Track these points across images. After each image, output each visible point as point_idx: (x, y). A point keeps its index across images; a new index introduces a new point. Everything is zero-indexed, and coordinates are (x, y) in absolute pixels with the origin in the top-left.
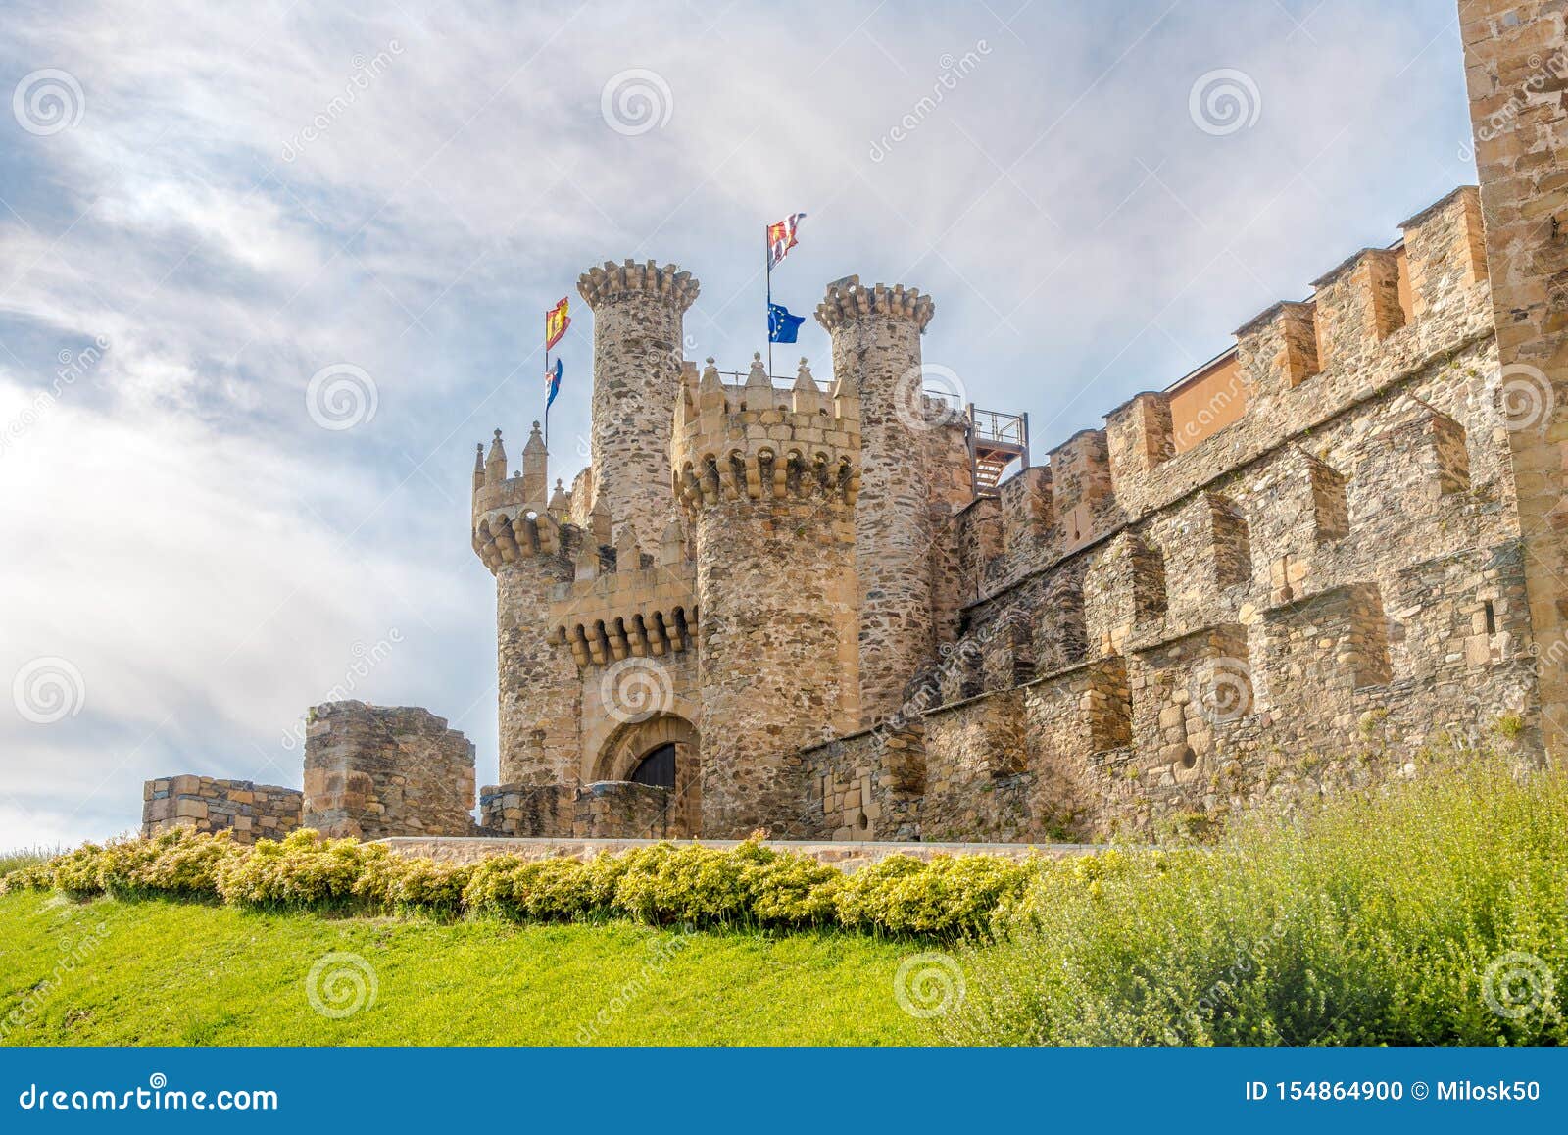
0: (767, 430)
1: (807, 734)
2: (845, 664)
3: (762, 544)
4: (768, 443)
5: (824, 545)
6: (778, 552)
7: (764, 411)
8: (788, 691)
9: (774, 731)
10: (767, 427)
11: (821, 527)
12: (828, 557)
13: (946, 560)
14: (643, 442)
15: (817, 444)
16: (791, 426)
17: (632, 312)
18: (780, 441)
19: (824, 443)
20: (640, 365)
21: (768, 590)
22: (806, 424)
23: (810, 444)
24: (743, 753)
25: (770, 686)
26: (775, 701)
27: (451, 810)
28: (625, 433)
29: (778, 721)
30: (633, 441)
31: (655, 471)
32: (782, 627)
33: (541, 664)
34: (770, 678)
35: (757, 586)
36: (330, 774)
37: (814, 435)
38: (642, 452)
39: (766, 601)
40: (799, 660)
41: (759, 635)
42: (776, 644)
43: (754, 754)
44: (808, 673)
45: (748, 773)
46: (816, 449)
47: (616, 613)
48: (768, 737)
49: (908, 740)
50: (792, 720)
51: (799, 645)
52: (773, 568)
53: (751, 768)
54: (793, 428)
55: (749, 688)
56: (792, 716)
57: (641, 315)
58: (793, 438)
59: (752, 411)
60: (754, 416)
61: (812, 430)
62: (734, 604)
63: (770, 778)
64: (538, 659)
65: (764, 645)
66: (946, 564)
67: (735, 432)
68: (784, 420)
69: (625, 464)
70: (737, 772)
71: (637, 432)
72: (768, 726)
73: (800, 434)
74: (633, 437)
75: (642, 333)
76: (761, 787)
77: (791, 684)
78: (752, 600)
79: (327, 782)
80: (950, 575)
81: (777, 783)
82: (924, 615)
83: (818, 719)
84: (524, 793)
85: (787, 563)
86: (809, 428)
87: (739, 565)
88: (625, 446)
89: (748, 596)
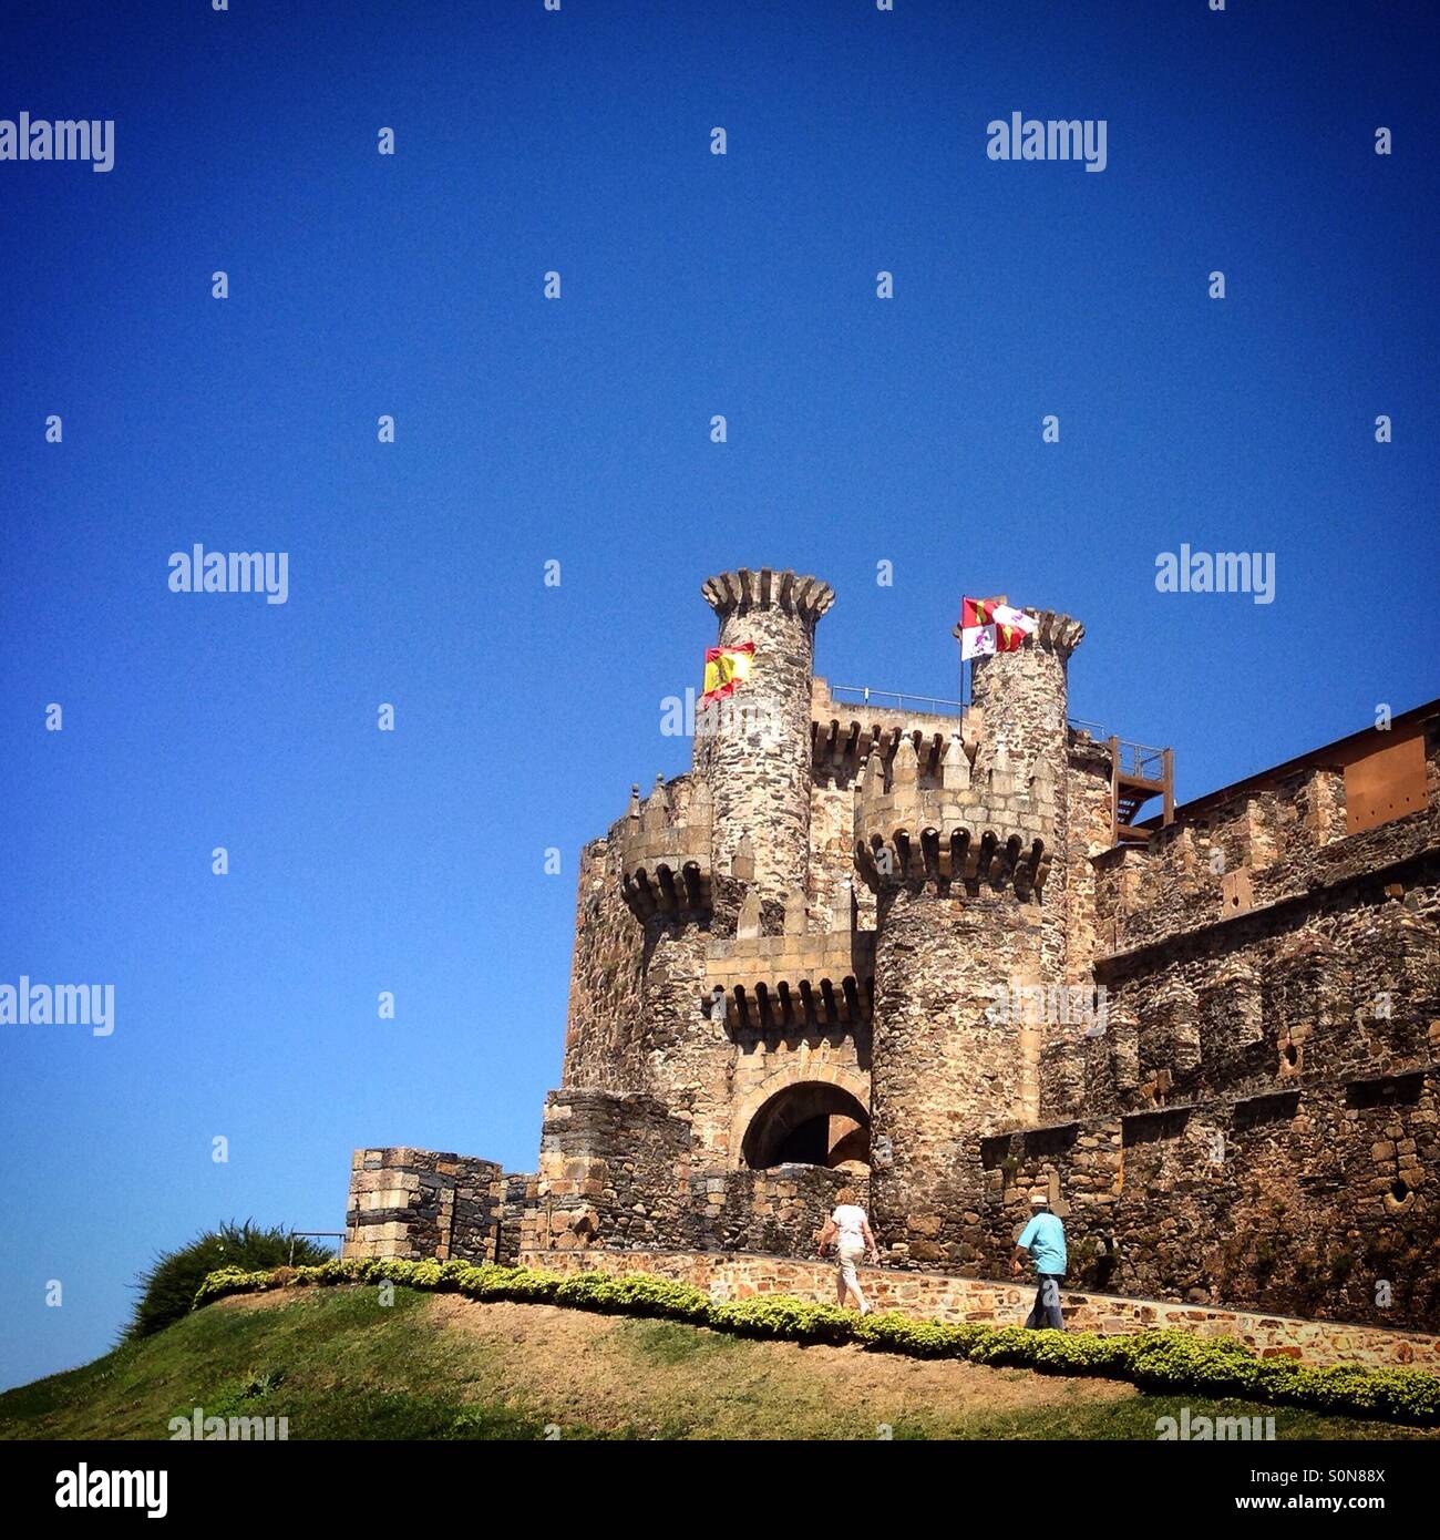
0: (963, 811)
1: (987, 1121)
2: (1026, 1051)
3: (950, 925)
4: (962, 824)
5: (1013, 929)
6: (964, 931)
7: (961, 791)
8: (970, 1076)
9: (955, 1117)
10: (963, 807)
11: (1010, 909)
12: (1015, 942)
13: (1081, 905)
14: (769, 766)
15: (1011, 826)
16: (987, 808)
17: (765, 624)
18: (975, 823)
19: (1019, 826)
20: (770, 682)
21: (954, 972)
22: (1002, 806)
23: (1005, 827)
24: (921, 1138)
25: (952, 1071)
26: (957, 1086)
27: (669, 1195)
28: (750, 755)
29: (960, 1107)
30: (758, 764)
31: (781, 798)
32: (966, 1011)
33: (695, 1023)
34: (952, 1063)
35: (944, 968)
36: (571, 1160)
37: (1008, 818)
38: (768, 777)
39: (953, 982)
40: (982, 1044)
41: (942, 1017)
42: (961, 1028)
43: (933, 1139)
44: (991, 1060)
45: (926, 1158)
46: (1010, 832)
47: (780, 977)
48: (949, 1123)
49: (1100, 1140)
50: (973, 1106)
51: (982, 1030)
52: (960, 950)
53: (929, 1154)
54: (989, 810)
55: (931, 1072)
56: (974, 1102)
57: (774, 628)
58: (988, 820)
59: (949, 791)
60: (952, 795)
61: (1007, 812)
62: (919, 984)
63: (948, 1166)
64: (692, 1018)
65: (948, 1027)
66: (1081, 911)
67: (930, 811)
68: (980, 802)
69: (748, 788)
70: (915, 1157)
71: (763, 753)
72: (949, 1112)
73: (995, 815)
74: (759, 760)
75: (774, 647)
76: (939, 1174)
77: (973, 1069)
78: (938, 982)
79: (566, 1168)
80: (1083, 923)
81: (954, 1171)
82: (1059, 969)
83: (997, 1106)
84: (726, 1178)
85: (974, 946)
86: (1004, 810)
87: (926, 945)
88: (750, 769)
89: (936, 977)
